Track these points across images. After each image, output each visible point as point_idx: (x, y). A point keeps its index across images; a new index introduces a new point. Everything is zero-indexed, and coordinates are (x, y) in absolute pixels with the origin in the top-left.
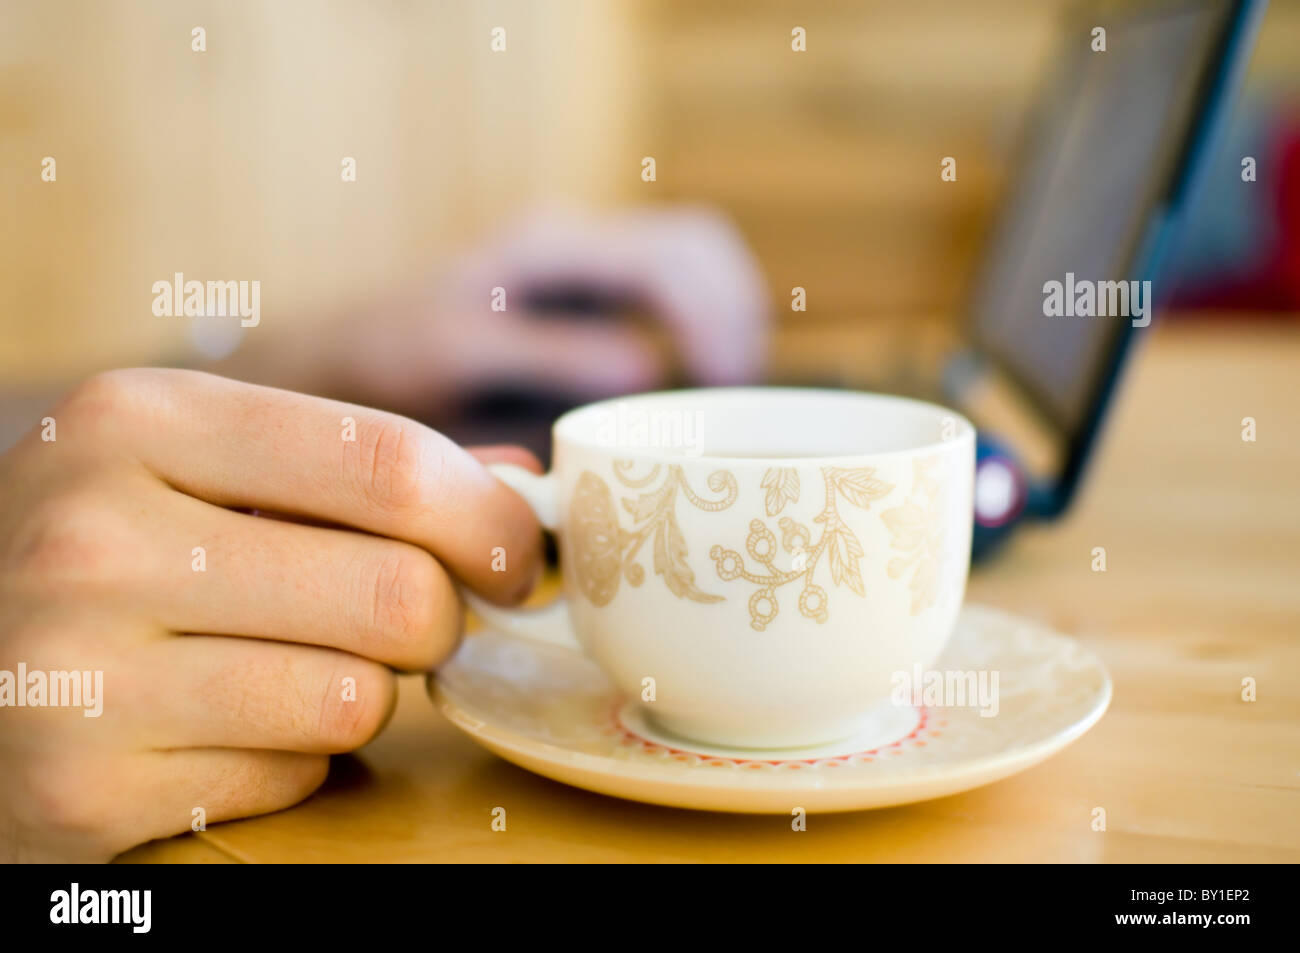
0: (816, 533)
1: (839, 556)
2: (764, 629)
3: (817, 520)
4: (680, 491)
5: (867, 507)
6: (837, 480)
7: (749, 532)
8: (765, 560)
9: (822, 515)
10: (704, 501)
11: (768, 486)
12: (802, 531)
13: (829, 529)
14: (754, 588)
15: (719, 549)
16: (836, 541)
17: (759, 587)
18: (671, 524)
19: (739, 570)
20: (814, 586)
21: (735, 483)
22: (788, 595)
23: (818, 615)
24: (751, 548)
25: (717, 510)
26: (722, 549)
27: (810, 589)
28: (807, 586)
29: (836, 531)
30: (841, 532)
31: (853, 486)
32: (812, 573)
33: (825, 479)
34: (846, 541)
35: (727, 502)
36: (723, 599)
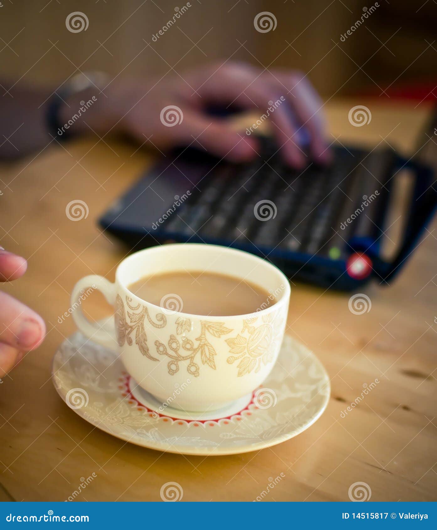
0: (196, 344)
1: (205, 354)
2: (173, 375)
3: (197, 339)
4: (146, 316)
5: (219, 337)
6: (207, 326)
7: (170, 339)
8: (176, 351)
9: (199, 338)
10: (154, 323)
11: (178, 324)
12: (191, 343)
13: (201, 344)
14: (170, 360)
15: (158, 342)
16: (204, 348)
17: (172, 360)
18: (142, 328)
19: (165, 352)
20: (194, 363)
21: (166, 319)
22: (183, 365)
23: (196, 374)
24: (170, 345)
25: (158, 328)
26: (159, 342)
27: (192, 364)
28: (191, 363)
29: (204, 344)
30: (207, 346)
31: (213, 329)
32: (193, 358)
33: (202, 325)
34: (209, 349)
35: (162, 325)
36: (158, 360)
